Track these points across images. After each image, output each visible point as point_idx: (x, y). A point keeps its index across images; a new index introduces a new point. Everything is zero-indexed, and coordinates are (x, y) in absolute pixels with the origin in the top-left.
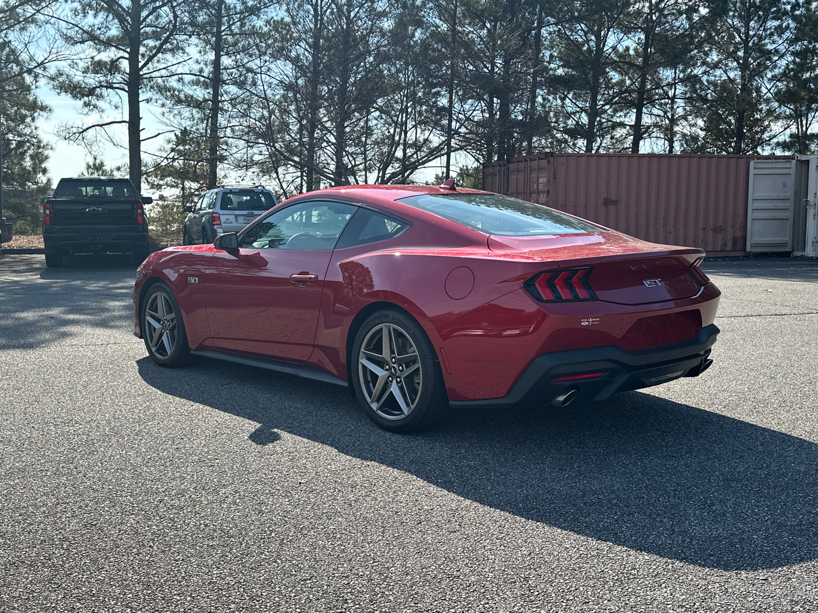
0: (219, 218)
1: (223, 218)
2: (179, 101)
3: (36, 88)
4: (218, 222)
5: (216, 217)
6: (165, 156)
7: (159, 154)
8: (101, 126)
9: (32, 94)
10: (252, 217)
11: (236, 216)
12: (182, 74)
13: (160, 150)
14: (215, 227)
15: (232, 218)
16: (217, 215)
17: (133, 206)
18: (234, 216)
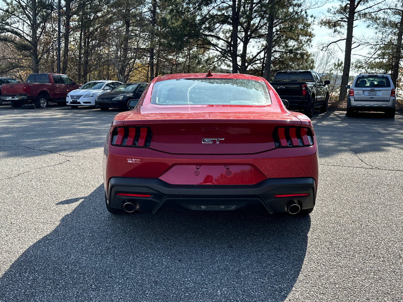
0: (353, 92)
1: (355, 92)
2: (385, 25)
3: (313, 24)
4: (353, 95)
5: (352, 91)
6: (370, 57)
7: (368, 56)
8: (335, 42)
9: (311, 28)
10: (374, 91)
11: (364, 91)
12: (385, 9)
13: (368, 54)
14: (350, 97)
15: (361, 92)
16: (352, 90)
17: (301, 86)
18: (362, 91)
